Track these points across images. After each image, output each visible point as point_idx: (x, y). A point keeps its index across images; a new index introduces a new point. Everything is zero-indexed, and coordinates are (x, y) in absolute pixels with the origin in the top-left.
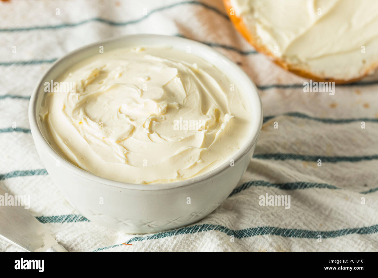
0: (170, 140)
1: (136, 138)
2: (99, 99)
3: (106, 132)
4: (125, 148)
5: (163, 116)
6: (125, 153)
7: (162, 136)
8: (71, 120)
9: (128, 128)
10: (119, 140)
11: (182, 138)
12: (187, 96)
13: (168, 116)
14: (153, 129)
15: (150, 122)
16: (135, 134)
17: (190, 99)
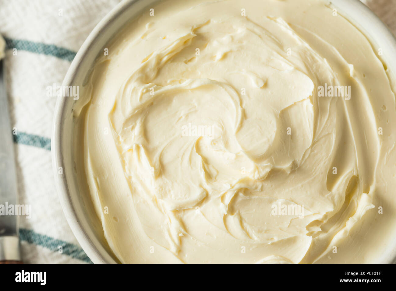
0: (256, 238)
1: (204, 215)
2: (175, 101)
3: (162, 190)
4: (183, 224)
5: (260, 185)
6: (181, 235)
7: (245, 224)
8: (117, 139)
9: (196, 194)
10: (178, 210)
11: (276, 239)
12: (314, 143)
13: (267, 185)
14: (236, 206)
15: (233, 195)
16: (205, 206)
17: (315, 152)
